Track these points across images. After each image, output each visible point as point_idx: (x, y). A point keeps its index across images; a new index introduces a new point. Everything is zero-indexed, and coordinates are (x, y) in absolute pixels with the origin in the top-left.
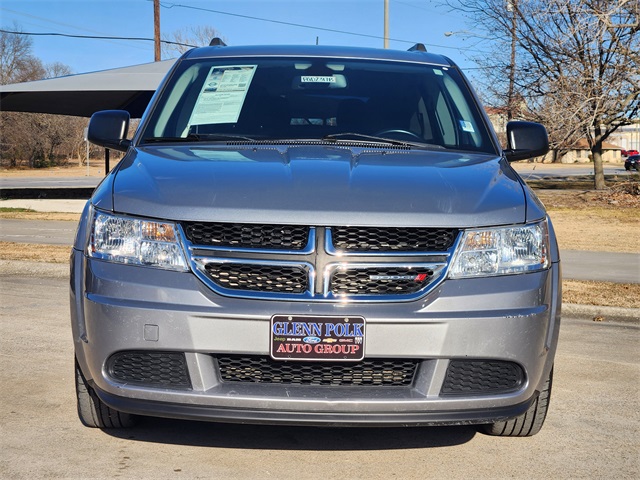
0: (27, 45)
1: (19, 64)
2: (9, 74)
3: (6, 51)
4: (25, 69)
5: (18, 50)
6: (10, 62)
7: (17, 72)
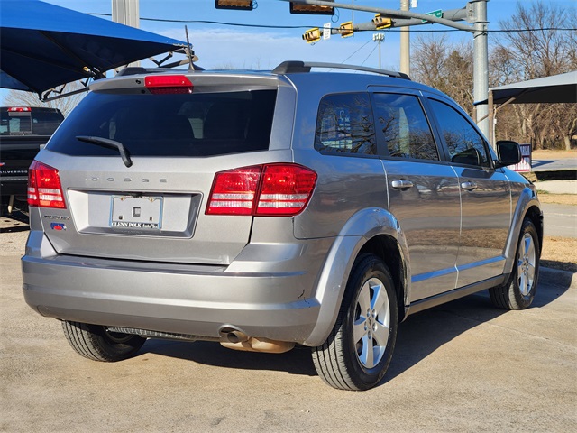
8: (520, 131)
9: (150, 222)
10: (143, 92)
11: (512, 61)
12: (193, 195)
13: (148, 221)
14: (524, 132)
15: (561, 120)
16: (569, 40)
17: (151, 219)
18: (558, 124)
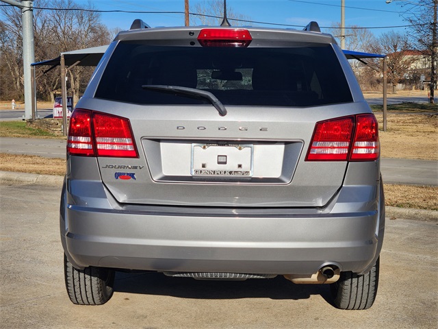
0: (97, 16)
1: (92, 29)
2: (86, 36)
3: (83, 21)
4: (97, 33)
5: (92, 20)
6: (86, 28)
7: (91, 35)
8: (15, 86)
9: (240, 169)
10: (192, 43)
11: (7, 32)
12: (286, 143)
13: (237, 169)
14: (19, 87)
15: (48, 79)
16: (52, 19)
17: (240, 166)
18: (45, 81)
